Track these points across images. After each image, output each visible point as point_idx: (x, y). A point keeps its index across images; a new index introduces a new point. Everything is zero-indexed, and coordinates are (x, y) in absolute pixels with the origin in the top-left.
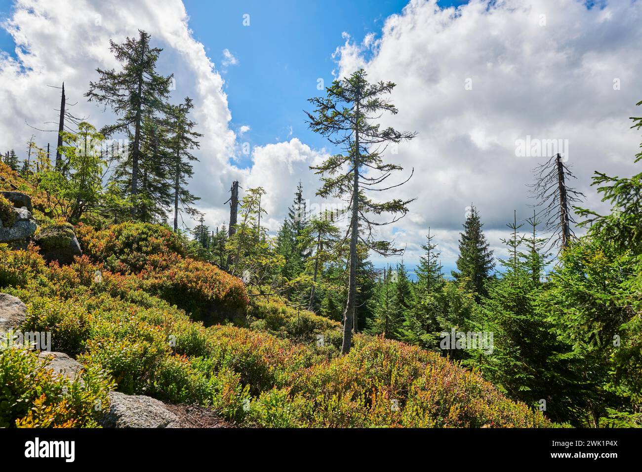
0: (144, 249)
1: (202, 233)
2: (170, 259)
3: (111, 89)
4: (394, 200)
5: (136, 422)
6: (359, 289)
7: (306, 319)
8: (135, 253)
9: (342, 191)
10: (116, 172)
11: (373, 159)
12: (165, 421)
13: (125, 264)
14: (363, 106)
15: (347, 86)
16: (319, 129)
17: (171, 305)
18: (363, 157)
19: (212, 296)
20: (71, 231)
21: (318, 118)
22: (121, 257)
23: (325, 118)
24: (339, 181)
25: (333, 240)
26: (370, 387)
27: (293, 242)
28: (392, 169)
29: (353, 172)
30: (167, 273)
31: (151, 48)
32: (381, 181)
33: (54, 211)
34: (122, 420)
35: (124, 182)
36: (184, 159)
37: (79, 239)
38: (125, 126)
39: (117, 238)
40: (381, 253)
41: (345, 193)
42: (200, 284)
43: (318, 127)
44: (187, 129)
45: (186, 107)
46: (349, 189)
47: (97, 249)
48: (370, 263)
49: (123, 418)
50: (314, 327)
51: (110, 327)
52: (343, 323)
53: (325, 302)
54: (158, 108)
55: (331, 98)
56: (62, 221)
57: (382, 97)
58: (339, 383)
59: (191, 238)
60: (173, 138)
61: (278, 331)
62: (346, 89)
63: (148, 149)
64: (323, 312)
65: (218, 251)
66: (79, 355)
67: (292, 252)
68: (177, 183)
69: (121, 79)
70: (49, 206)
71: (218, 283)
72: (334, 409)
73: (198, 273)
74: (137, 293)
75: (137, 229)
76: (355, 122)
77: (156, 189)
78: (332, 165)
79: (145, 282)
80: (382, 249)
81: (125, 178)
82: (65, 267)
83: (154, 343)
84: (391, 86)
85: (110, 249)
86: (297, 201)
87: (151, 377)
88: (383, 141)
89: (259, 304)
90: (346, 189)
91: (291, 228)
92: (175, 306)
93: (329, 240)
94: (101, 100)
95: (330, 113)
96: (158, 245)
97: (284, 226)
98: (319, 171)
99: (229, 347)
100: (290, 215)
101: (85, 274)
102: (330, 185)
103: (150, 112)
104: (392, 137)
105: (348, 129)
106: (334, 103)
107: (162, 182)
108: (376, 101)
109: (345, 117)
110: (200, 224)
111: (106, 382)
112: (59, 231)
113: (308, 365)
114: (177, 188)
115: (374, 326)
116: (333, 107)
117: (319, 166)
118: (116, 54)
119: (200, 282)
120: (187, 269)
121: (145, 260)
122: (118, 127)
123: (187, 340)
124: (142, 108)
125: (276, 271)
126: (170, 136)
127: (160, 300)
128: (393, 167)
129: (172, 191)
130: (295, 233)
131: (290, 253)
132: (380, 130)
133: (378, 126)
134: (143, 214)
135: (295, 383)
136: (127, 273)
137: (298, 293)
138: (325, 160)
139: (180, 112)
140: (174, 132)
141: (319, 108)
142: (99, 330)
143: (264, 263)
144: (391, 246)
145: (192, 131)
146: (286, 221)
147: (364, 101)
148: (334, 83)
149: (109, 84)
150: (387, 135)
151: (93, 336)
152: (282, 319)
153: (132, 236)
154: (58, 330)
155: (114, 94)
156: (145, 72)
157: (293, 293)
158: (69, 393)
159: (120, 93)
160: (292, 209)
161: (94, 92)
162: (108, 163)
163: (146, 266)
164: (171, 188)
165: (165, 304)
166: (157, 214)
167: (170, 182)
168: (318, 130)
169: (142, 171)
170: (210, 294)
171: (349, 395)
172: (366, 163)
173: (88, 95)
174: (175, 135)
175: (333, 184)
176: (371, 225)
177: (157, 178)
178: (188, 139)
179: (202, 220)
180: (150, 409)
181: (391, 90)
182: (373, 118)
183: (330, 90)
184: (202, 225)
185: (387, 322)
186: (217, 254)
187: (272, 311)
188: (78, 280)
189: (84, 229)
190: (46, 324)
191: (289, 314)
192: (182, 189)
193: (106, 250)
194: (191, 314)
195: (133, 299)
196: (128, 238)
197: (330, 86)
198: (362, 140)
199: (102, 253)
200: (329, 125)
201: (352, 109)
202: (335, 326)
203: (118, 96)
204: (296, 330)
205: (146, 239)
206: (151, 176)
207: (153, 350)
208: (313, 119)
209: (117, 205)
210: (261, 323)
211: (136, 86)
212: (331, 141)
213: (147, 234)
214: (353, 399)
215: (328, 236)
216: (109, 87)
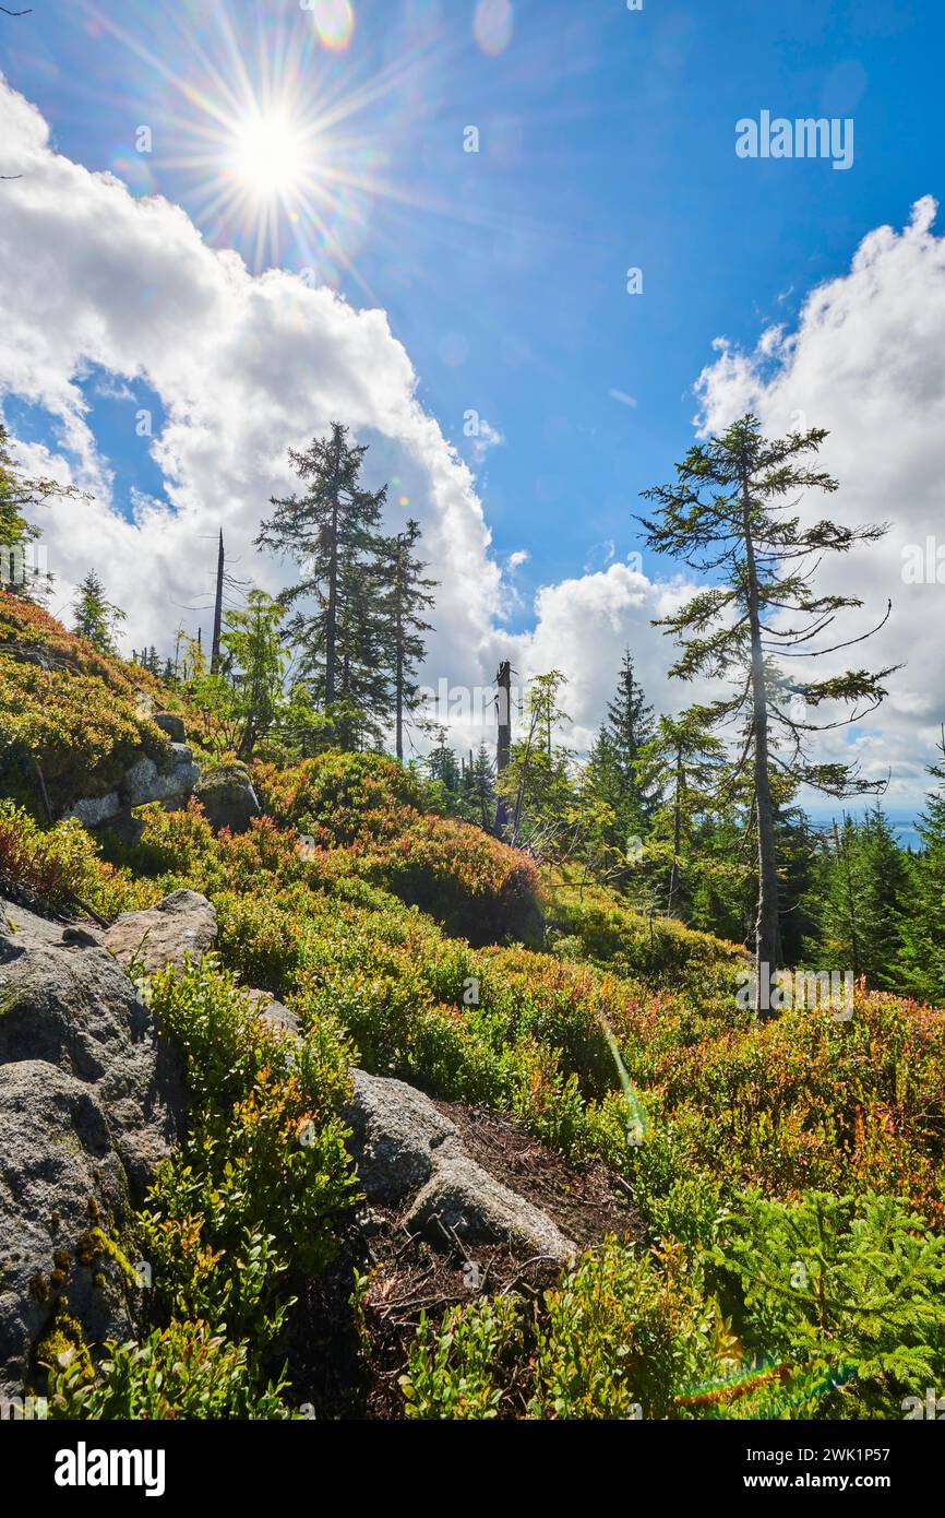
0: (356, 800)
1: (443, 761)
2: (399, 818)
3: (291, 527)
4: (849, 673)
5: (396, 1127)
6: (783, 873)
7: (668, 937)
8: (342, 808)
9: (724, 663)
10: (302, 666)
11: (790, 590)
12: (438, 1132)
13: (326, 830)
14: (759, 486)
15: (719, 452)
16: (666, 545)
17: (408, 905)
18: (767, 589)
19: (479, 888)
20: (243, 774)
21: (662, 525)
22: (320, 817)
23: (677, 523)
24: (716, 644)
25: (709, 765)
26: (845, 1102)
27: (622, 772)
28: (836, 606)
29: (748, 621)
30: (397, 843)
31: (350, 449)
32: (813, 635)
33: (216, 740)
34: (375, 1122)
35: (314, 681)
36: (410, 630)
37: (256, 786)
38: (312, 584)
39: (312, 782)
40: (830, 792)
41: (733, 666)
42: (455, 864)
43: (664, 542)
44: (412, 575)
45: (409, 537)
46: (741, 658)
47: (282, 804)
48: (799, 812)
49: (376, 1118)
50: (686, 956)
51: (327, 947)
52: (751, 947)
53: (701, 897)
54: (364, 547)
55: (687, 483)
56: (230, 758)
57: (798, 462)
58: (767, 1087)
59: (425, 772)
60: (389, 596)
61: (610, 961)
62: (717, 460)
63: (351, 619)
64: (698, 920)
65: (478, 798)
66: (288, 996)
67: (621, 793)
68: (400, 675)
69: (306, 507)
70: (208, 734)
71: (487, 861)
72: (765, 1145)
73: (451, 842)
74: (349, 883)
75: (343, 765)
76: (741, 521)
77: (365, 688)
78: (700, 611)
79: (361, 861)
80: (830, 782)
81: (314, 674)
82: (239, 839)
83: (402, 981)
84: (818, 436)
85: (302, 803)
86: (623, 688)
87: (402, 1043)
88: (810, 551)
89: (566, 902)
90: (735, 658)
91: (616, 744)
92: (416, 908)
93: (702, 765)
94: (277, 547)
95: (686, 512)
96: (379, 792)
97: (599, 739)
98: (672, 627)
99: (527, 995)
100: (611, 716)
101: (268, 849)
102: (696, 653)
103: (351, 555)
104: (830, 540)
105: (727, 537)
106: (693, 491)
107: (374, 675)
108: (785, 472)
109: (719, 514)
110: (439, 745)
111: (345, 1049)
112: (227, 776)
113: (690, 1041)
114: (399, 682)
115: (824, 955)
116: (693, 498)
117: (671, 618)
118: (298, 469)
119: (454, 860)
120: (429, 835)
121: (359, 821)
122: (302, 588)
123: (450, 976)
124: (339, 551)
125: (592, 834)
126: (384, 592)
127: (387, 895)
128: (840, 602)
129: (391, 689)
130: (624, 753)
131: (616, 795)
132: (801, 530)
133: (796, 521)
134: (344, 737)
135: (670, 1079)
136: (330, 846)
137: (642, 879)
138: (684, 606)
139: (399, 548)
140: (390, 583)
141: (663, 506)
142: (310, 952)
143: (571, 819)
144: (853, 774)
145: (421, 578)
146: (603, 730)
147: (759, 477)
148: (690, 453)
149: (287, 520)
150: (817, 537)
151: (302, 962)
152: (615, 935)
153: (335, 777)
154: (252, 950)
155: (296, 535)
156: (343, 489)
157: (631, 880)
158: (297, 1064)
159: (304, 532)
160: (614, 704)
161: (266, 536)
162: (292, 651)
163: (361, 832)
164: (388, 684)
165: (396, 904)
166: (366, 733)
167: (388, 673)
168: (664, 547)
169: (342, 658)
170: (475, 884)
171: (797, 1115)
172: (773, 600)
173: (258, 542)
174: (392, 589)
175: (705, 651)
176: (799, 731)
177: (365, 668)
178: (415, 594)
179: (441, 740)
180: (413, 1105)
181: (819, 443)
182: (779, 507)
183: (681, 468)
184: (443, 748)
185: (854, 946)
186: (474, 803)
187: (593, 918)
188: (258, 860)
189: (262, 769)
190: (234, 940)
191: (628, 925)
192: (408, 684)
193: (297, 803)
194: (443, 923)
195: (344, 894)
196: (328, 782)
197: (683, 459)
198: (761, 556)
199: (289, 812)
200: (687, 535)
201: (732, 497)
202: (734, 955)
203: (302, 536)
204: (648, 960)
205: (357, 783)
206: (356, 665)
207: (401, 993)
208: (653, 528)
209: (307, 725)
210: (571, 942)
211: (328, 516)
212: (693, 565)
213: (358, 772)
214: (808, 1125)
215: (696, 759)
216: (287, 524)
